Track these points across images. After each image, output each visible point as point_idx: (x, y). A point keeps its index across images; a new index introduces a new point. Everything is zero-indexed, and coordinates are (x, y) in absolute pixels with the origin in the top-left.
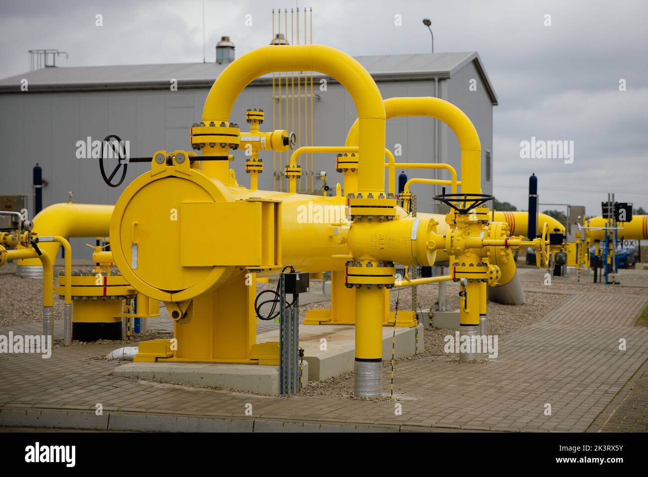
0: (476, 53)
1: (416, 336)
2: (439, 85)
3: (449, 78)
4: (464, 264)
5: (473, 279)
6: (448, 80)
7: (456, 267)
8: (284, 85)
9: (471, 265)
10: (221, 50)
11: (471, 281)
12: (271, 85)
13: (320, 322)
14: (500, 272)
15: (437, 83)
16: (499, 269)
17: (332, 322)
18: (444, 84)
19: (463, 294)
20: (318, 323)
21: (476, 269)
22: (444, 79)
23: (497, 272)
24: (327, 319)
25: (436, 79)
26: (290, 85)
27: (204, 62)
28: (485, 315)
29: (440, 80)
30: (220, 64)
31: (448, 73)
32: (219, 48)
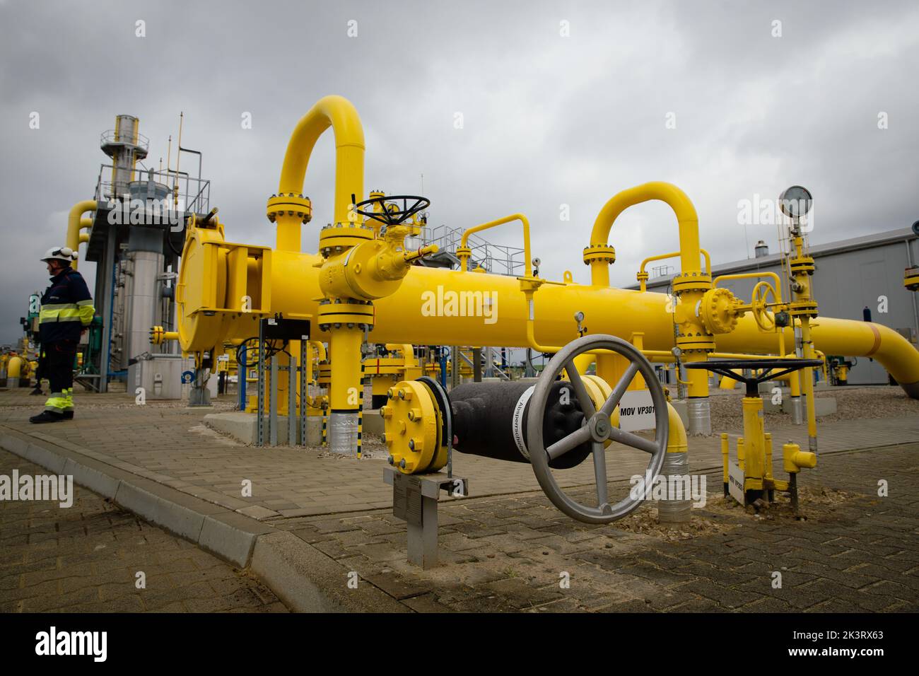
22: (914, 240)
27: (748, 257)
29: (910, 241)
30: (758, 257)
32: (757, 248)
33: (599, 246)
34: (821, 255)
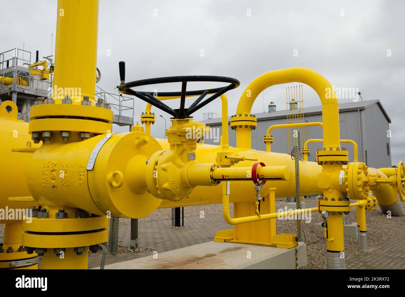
0: (379, 100)
1: (296, 255)
2: (360, 112)
3: (365, 109)
4: (326, 199)
5: (335, 212)
6: (364, 110)
7: (320, 201)
8: (292, 118)
9: (333, 199)
10: (270, 107)
11: (334, 213)
12: (287, 118)
13: (225, 240)
14: (377, 201)
15: (359, 112)
16: (375, 199)
17: (234, 241)
18: (363, 113)
19: (325, 225)
20: (223, 240)
21: (337, 203)
22: (363, 110)
23: (374, 201)
24: (231, 237)
25: (359, 110)
26: (294, 117)
27: (264, 112)
28: (365, 232)
29: (360, 110)
30: (270, 112)
31: (364, 107)
32: (269, 106)
33: (246, 115)
34: (310, 114)
